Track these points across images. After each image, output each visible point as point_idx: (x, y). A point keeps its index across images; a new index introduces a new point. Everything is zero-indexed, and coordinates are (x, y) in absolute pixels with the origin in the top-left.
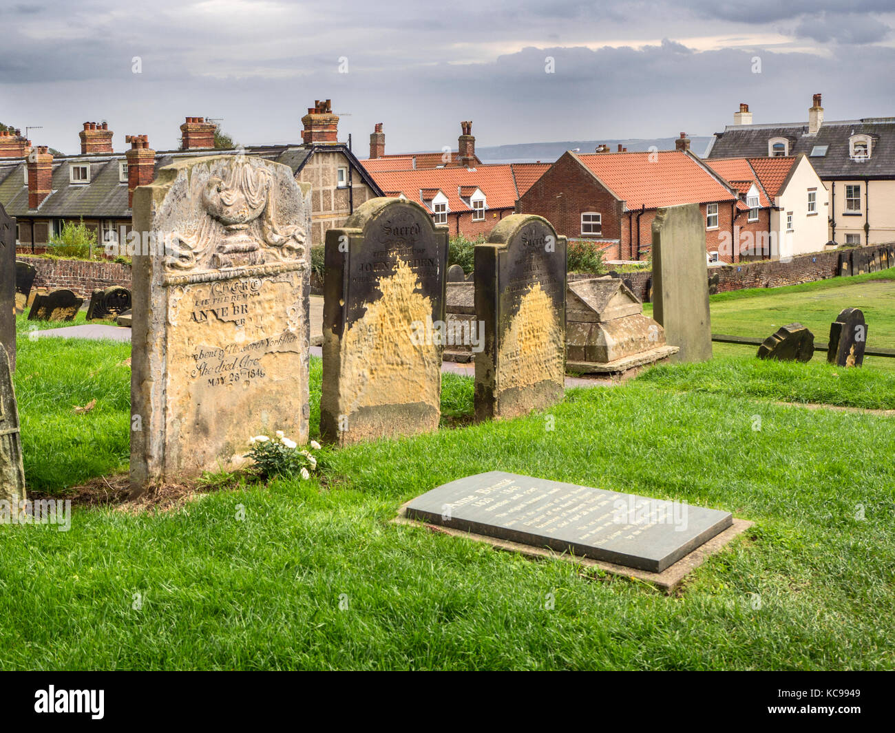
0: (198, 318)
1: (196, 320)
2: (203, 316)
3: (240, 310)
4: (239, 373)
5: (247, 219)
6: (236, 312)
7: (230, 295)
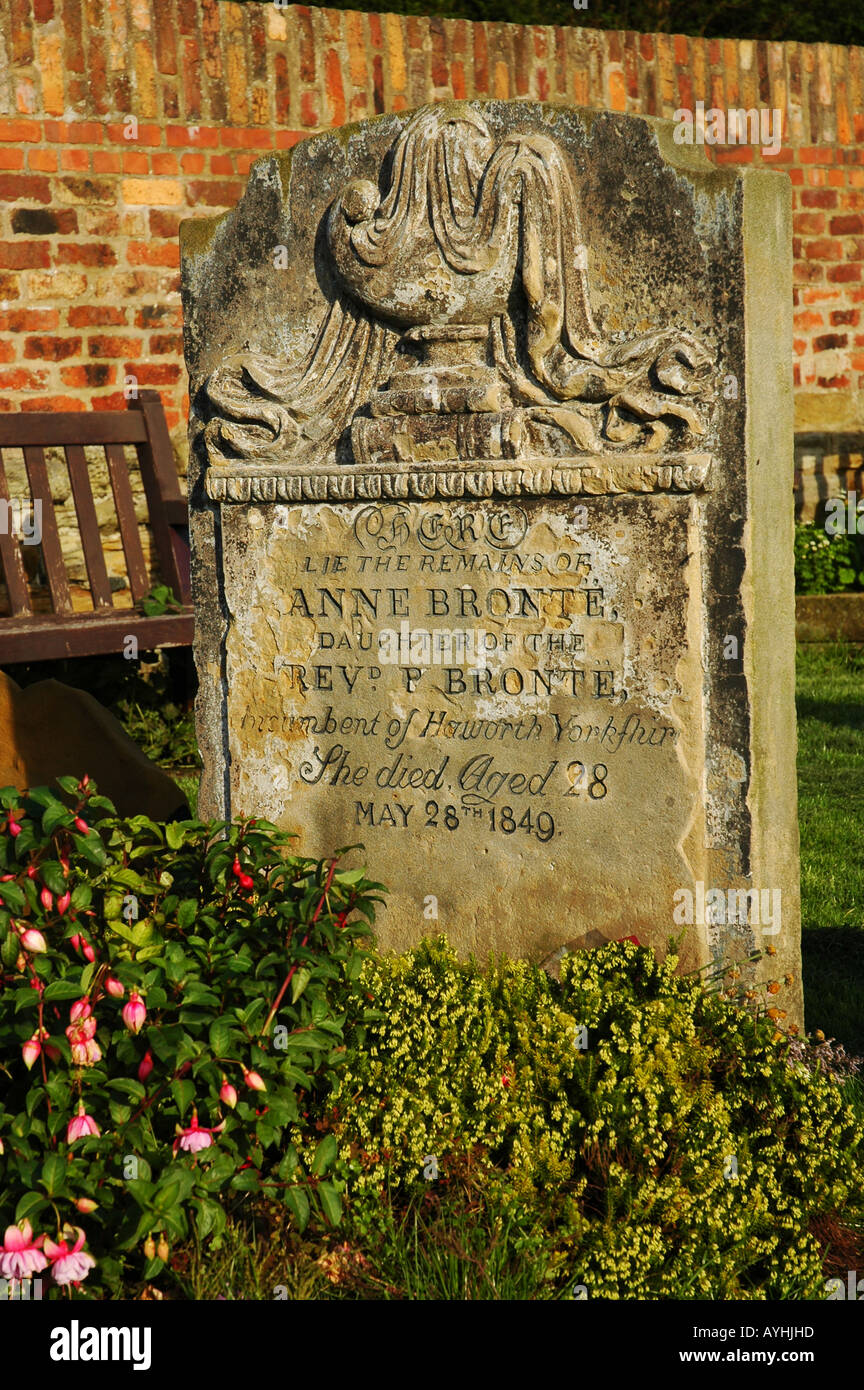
0: (314, 605)
1: (309, 615)
2: (330, 607)
3: (454, 601)
4: (457, 804)
5: (451, 311)
6: (440, 608)
7: (416, 553)
